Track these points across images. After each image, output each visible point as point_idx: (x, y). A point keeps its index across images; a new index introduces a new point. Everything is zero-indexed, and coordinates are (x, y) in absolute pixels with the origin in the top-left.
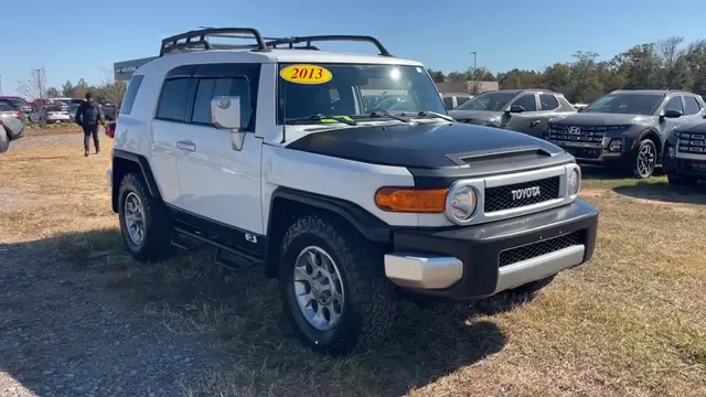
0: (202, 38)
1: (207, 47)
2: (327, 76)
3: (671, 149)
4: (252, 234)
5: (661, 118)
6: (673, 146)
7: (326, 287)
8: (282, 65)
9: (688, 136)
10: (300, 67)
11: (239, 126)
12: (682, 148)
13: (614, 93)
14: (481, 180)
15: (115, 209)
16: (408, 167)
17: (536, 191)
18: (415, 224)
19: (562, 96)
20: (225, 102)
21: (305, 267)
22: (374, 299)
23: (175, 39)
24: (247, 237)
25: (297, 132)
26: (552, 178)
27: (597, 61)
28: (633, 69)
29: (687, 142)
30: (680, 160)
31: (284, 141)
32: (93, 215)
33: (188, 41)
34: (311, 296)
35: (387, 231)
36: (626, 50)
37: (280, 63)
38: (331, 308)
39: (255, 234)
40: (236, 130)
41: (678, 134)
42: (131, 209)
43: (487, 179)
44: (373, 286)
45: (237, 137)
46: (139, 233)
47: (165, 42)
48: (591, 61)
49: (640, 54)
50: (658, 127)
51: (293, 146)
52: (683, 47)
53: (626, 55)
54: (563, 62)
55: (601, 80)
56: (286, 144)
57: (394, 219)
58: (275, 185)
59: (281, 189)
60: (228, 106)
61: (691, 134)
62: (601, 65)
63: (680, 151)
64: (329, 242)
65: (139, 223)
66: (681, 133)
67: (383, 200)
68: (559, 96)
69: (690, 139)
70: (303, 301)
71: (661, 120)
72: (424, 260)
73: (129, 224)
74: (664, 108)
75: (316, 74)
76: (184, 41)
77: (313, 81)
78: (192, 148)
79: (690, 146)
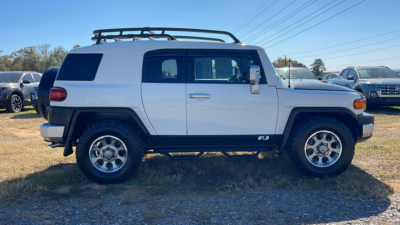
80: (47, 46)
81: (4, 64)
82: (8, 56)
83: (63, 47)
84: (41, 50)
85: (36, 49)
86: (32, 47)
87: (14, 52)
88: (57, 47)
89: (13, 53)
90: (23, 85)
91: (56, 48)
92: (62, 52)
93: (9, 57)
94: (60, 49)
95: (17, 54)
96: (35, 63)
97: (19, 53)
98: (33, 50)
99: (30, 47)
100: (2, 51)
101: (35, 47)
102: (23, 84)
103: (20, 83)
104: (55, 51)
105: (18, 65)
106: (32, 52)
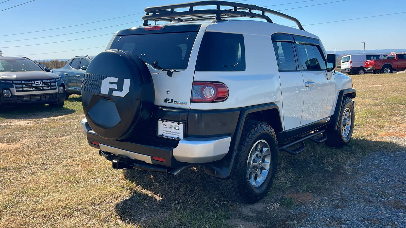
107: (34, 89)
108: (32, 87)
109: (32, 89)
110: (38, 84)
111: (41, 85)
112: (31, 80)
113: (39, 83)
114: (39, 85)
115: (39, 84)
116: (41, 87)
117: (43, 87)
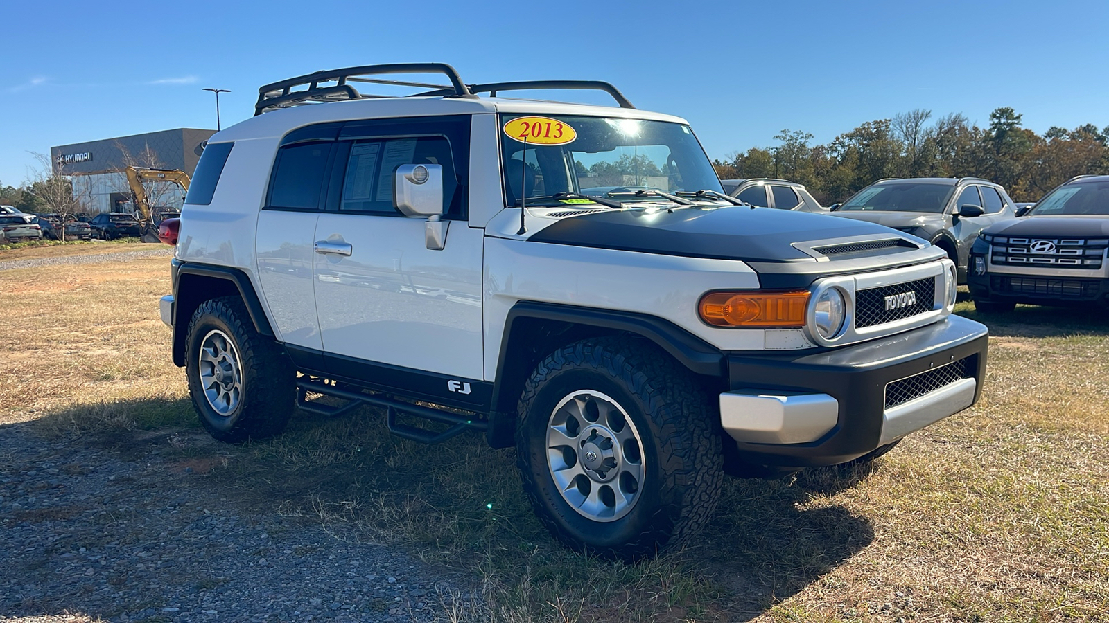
0: (341, 82)
1: (352, 94)
2: (570, 135)
3: (978, 261)
4: (462, 380)
5: (955, 216)
6: (982, 256)
7: (608, 454)
8: (505, 117)
9: (1005, 240)
10: (531, 121)
11: (440, 210)
12: (995, 258)
13: (882, 182)
14: (850, 278)
15: (179, 360)
16: (745, 260)
17: (910, 298)
18: (760, 346)
19: (802, 188)
20: (420, 174)
21: (564, 425)
22: (698, 466)
23: (286, 84)
24: (452, 386)
25: (540, 217)
26: (927, 280)
27: (811, 145)
28: (861, 156)
29: (1003, 249)
30: (994, 276)
31: (522, 231)
32: (108, 378)
33: (313, 87)
34: (578, 469)
35: (716, 359)
36: (851, 130)
37: (501, 114)
38: (615, 486)
39: (467, 380)
40: (435, 218)
41: (989, 238)
42: (211, 358)
43: (858, 277)
44: (696, 446)
45: (436, 228)
46: (227, 397)
47: (264, 90)
48: (802, 145)
49: (873, 135)
50: (951, 230)
51: (538, 238)
52: (929, 125)
53: (851, 136)
54: (761, 147)
55: (818, 174)
56: (527, 235)
57: (727, 340)
58: (514, 298)
59: (522, 304)
60: (424, 179)
61: (1008, 237)
62: (817, 150)
63: (994, 263)
64: (619, 381)
65: (228, 380)
66: (994, 236)
67: (711, 310)
68: (799, 189)
69: (1008, 245)
70: (564, 479)
71: (955, 220)
72: (783, 399)
73: (206, 382)
74: (958, 203)
75: (554, 130)
76: (306, 87)
77: (551, 141)
78: (347, 250)
79: (1007, 254)
80: (919, 117)
81: (811, 167)
82: (826, 147)
83: (963, 116)
84: (904, 129)
85: (891, 126)
86: (880, 121)
87: (840, 137)
88: (946, 118)
89: (837, 139)
90: (959, 221)
91: (944, 119)
92: (963, 129)
93: (826, 150)
94: (954, 122)
95: (847, 141)
96: (883, 163)
97: (851, 139)
98: (882, 129)
99: (876, 122)
100: (811, 135)
101: (889, 121)
102: (960, 217)
103: (953, 215)
104: (941, 128)
105: (843, 169)
106: (879, 135)
107: (1031, 260)
108: (1028, 256)
109: (1028, 260)
110: (1043, 249)
111: (1053, 252)
112: (1030, 238)
113: (1047, 247)
114: (1045, 252)
115: (1047, 249)
116: (1052, 256)
117: (1056, 257)
